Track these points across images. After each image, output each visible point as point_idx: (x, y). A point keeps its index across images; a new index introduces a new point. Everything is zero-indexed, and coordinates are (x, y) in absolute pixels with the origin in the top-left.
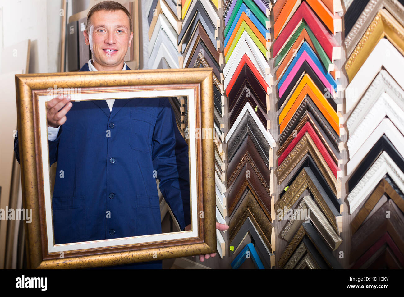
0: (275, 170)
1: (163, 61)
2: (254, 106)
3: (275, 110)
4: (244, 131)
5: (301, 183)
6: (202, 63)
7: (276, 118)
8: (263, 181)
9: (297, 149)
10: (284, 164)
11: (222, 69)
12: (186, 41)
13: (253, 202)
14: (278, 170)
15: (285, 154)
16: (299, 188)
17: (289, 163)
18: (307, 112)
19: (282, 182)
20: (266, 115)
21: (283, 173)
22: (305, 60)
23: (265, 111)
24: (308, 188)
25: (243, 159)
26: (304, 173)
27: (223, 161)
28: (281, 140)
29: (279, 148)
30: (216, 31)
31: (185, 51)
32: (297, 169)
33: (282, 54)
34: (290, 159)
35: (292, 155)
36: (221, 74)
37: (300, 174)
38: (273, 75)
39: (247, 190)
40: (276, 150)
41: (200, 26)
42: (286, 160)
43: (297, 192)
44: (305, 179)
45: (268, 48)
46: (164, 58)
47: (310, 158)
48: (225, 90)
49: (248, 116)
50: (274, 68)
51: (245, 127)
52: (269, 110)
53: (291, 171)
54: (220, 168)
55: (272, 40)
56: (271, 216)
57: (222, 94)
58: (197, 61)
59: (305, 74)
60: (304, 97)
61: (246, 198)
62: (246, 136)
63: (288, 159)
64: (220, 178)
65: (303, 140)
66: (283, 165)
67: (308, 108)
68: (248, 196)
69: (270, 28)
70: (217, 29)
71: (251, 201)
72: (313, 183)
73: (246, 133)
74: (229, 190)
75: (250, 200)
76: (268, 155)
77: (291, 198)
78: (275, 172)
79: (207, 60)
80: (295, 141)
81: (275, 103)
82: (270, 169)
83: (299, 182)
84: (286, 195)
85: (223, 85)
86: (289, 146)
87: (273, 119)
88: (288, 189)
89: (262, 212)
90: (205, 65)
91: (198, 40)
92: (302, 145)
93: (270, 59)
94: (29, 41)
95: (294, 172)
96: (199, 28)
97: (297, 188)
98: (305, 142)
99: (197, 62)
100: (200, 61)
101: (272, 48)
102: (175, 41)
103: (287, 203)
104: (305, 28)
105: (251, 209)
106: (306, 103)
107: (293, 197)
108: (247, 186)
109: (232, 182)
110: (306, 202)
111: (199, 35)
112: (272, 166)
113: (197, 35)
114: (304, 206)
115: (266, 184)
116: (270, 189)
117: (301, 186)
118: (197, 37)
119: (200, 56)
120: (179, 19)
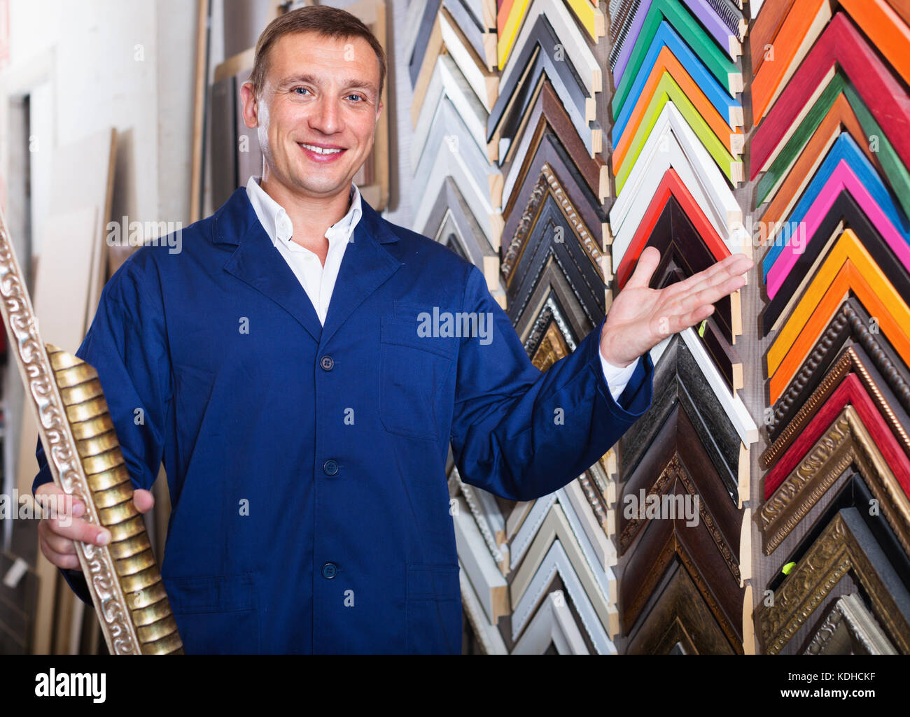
0: (755, 511)
1: (449, 185)
3: (757, 334)
4: (669, 394)
5: (831, 555)
6: (552, 192)
7: (760, 357)
8: (722, 542)
9: (820, 453)
10: (783, 496)
11: (606, 211)
12: (510, 131)
13: (691, 600)
14: (764, 511)
15: (784, 467)
16: (826, 569)
17: (796, 492)
18: (849, 342)
19: (775, 548)
20: (731, 348)
21: (780, 523)
22: (843, 189)
23: (728, 335)
24: (851, 572)
25: (665, 473)
26: (840, 528)
27: (610, 477)
28: (773, 423)
29: (767, 449)
30: (591, 104)
31: (508, 160)
32: (820, 511)
33: (777, 169)
34: (799, 483)
35: (807, 469)
36: (605, 226)
37: (828, 528)
39: (676, 564)
40: (759, 453)
41: (546, 87)
42: (788, 484)
43: (820, 582)
44: (844, 545)
45: (734, 153)
46: (451, 179)
47: (859, 480)
48: (614, 272)
49: (679, 349)
50: (753, 209)
51: (670, 381)
52: (740, 334)
53: (803, 517)
54: (602, 495)
55: (746, 129)
56: (743, 645)
57: (607, 283)
58: (538, 188)
59: (844, 228)
60: (841, 298)
61: (672, 586)
62: (673, 407)
63: (794, 480)
64: (600, 524)
65: (836, 427)
66: (780, 498)
67: (852, 331)
68: (676, 581)
69: (742, 93)
70: (593, 95)
71: (686, 596)
72: (866, 558)
73: (674, 397)
74: (627, 560)
75: (684, 594)
76: (735, 467)
77: (802, 599)
78: (756, 518)
79: (566, 186)
80: (812, 429)
81: (757, 315)
82: (740, 507)
83: (825, 553)
84: (785, 587)
85: (609, 257)
86: (797, 444)
87: (751, 359)
88: (793, 569)
89: (717, 631)
90: (561, 199)
91: (540, 130)
92: (835, 441)
93: (742, 184)
94: (114, 131)
95: (810, 520)
96: (544, 94)
97: (820, 568)
98: (845, 433)
99: (539, 191)
100: (546, 188)
101: (748, 153)
102: (479, 130)
103: (791, 611)
104: (843, 93)
105: (686, 621)
106: (847, 316)
107: (808, 596)
108: (676, 553)
109: (635, 536)
110: (846, 614)
111: (543, 114)
112: (748, 499)
113: (539, 115)
114: (839, 625)
115: (728, 549)
116: (740, 567)
117: (830, 566)
118: (538, 119)
119: (546, 174)
120: (491, 70)
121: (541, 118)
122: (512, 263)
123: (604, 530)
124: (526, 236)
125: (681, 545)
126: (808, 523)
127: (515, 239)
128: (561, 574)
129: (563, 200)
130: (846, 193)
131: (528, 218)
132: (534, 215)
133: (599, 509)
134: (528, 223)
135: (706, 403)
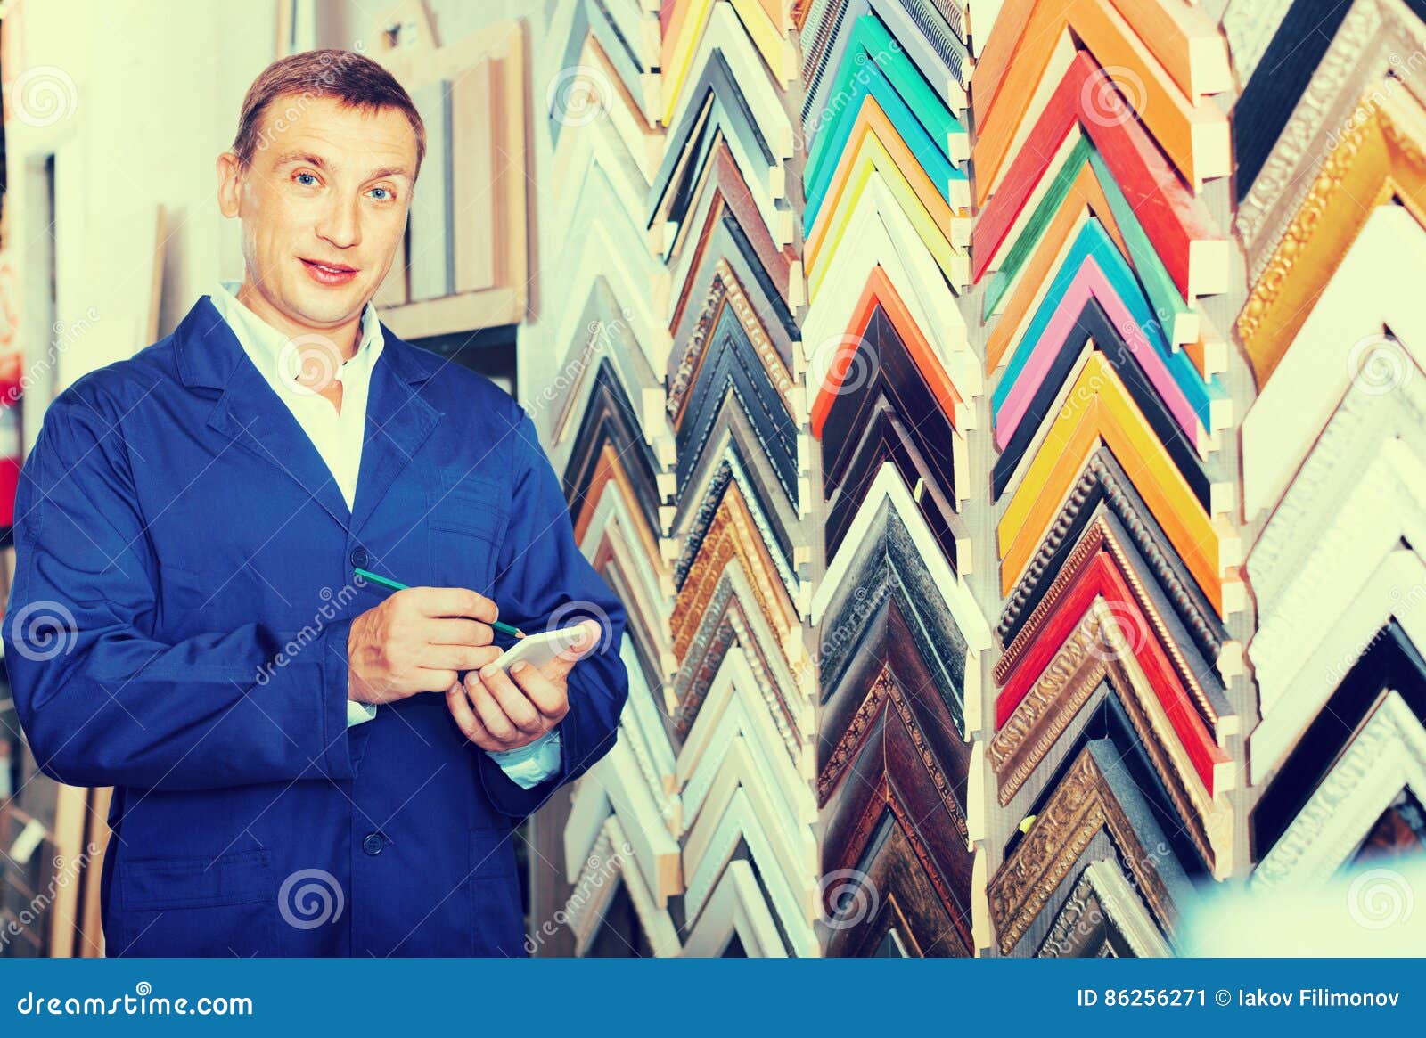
0: (987, 746)
1: (601, 289)
2: (910, 477)
4: (877, 582)
5: (1078, 805)
6: (729, 300)
7: (991, 533)
8: (945, 788)
9: (1064, 663)
10: (1019, 724)
11: (798, 325)
12: (677, 212)
13: (907, 869)
14: (997, 746)
15: (1020, 683)
16: (1073, 825)
17: (1036, 718)
18: (1099, 511)
19: (1012, 797)
20: (953, 516)
21: (1016, 761)
22: (1091, 296)
23: (950, 498)
24: (1104, 830)
25: (874, 693)
26: (1088, 767)
27: (806, 698)
28: (1006, 623)
29: (1001, 657)
30: (778, 172)
31: (674, 253)
33: (1010, 267)
34: (1040, 705)
35: (1047, 687)
36: (795, 345)
37: (1072, 767)
38: (981, 354)
39: (890, 820)
40: (993, 663)
41: (723, 153)
42: (1025, 708)
43: (1066, 844)
44: (1095, 792)
45: (957, 244)
46: (603, 280)
47: (1114, 702)
48: (810, 410)
49: (890, 520)
50: (980, 324)
51: (878, 562)
52: (968, 497)
54: (795, 723)
55: (975, 211)
56: (973, 932)
57: (799, 425)
58: (712, 293)
59: (1093, 350)
60: (1088, 449)
61: (885, 852)
62: (883, 600)
63: (1032, 701)
64: (794, 765)
65: (1083, 626)
66: (1015, 727)
67: (1104, 496)
68: (891, 841)
70: (780, 161)
71: (901, 865)
72: (1120, 809)
73: (883, 587)
74: (829, 815)
75: (899, 861)
76: (959, 684)
77: (1044, 866)
78: (988, 756)
79: (747, 289)
80: (1054, 631)
82: (967, 739)
83: (1071, 802)
84: (1021, 851)
85: (802, 389)
86: (1036, 650)
87: (981, 535)
88: (1032, 827)
89: (941, 914)
90: (741, 308)
91: (715, 210)
92: (1083, 648)
93: (966, 289)
94: (161, 209)
96: (720, 159)
97: (1065, 824)
99: (713, 298)
100: (722, 293)
101: (975, 244)
102: (637, 206)
103: (1030, 884)
104: (1090, 163)
105: (901, 899)
106: (1096, 473)
107: (1052, 863)
108: (889, 805)
109: (838, 782)
110: (1096, 887)
111: (718, 188)
112: (979, 727)
113: (713, 192)
114: (1089, 901)
115: (953, 799)
116: (968, 823)
117: (1078, 820)
118: (711, 197)
119: (722, 273)
120: (653, 125)
121: (716, 194)
122: (680, 396)
123: (799, 773)
124: (698, 360)
125: (894, 794)
126: (1053, 760)
127: (684, 363)
128: (746, 837)
129: (743, 309)
130: (1094, 303)
131: (701, 335)
132: (708, 331)
133: (792, 743)
134: (700, 342)
135: (923, 594)
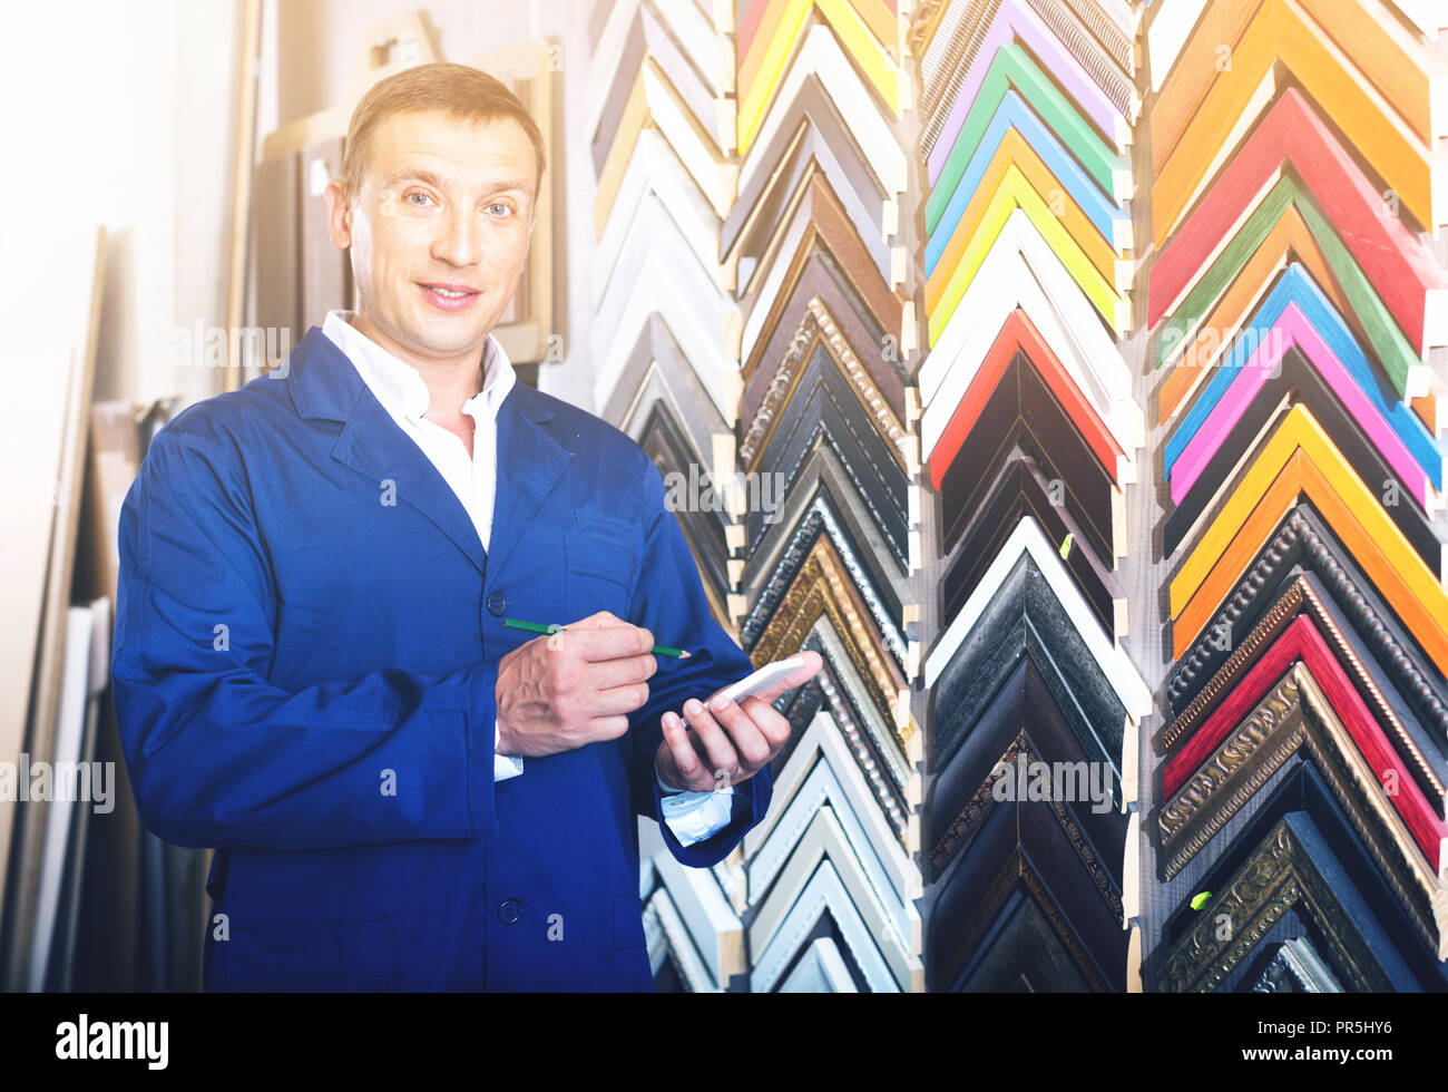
0: (1145, 817)
1: (655, 326)
2: (1054, 534)
3: (1150, 555)
4: (1011, 643)
5: (1268, 882)
6: (825, 341)
7: (1155, 589)
8: (1095, 862)
9: (1253, 731)
10: (1193, 794)
11: (910, 369)
12: (757, 247)
13: (1044, 950)
14: (1164, 817)
15: (1195, 752)
16: (1260, 901)
17: (1213, 789)
18: (1297, 570)
19: (1179, 871)
20: (1110, 575)
21: (1188, 833)
22: (1293, 345)
23: (1107, 559)
24: (1298, 907)
25: (1005, 761)
26: (1284, 841)
27: (913, 766)
28: (1178, 688)
29: (1166, 726)
30: (891, 210)
31: (751, 290)
32: (1248, 816)
33: (1187, 313)
34: (1220, 775)
35: (1232, 755)
36: (909, 392)
37: (1265, 841)
38: (1144, 403)
39: (1017, 896)
40: (1152, 731)
41: (818, 184)
42: (1202, 777)
43: (1251, 921)
44: (1290, 867)
45: (1120, 288)
46: (660, 317)
47: (1312, 772)
48: (924, 460)
49: (1029, 577)
50: (1146, 371)
51: (1014, 622)
52: (1125, 555)
53: (1223, 825)
54: (900, 793)
55: (1138, 254)
57: (911, 476)
58: (803, 333)
59: (1292, 403)
60: (1287, 505)
61: (1014, 928)
62: (1018, 662)
63: (1212, 771)
64: (897, 836)
65: (1279, 692)
66: (1188, 798)
67: (1303, 554)
68: (1022, 920)
69: (1132, 202)
70: (894, 197)
71: (1036, 944)
72: (1326, 885)
73: (1020, 648)
74: (939, 890)
75: (1033, 940)
76: (1117, 754)
78: (1149, 826)
79: (847, 330)
80: (1241, 697)
81: (1152, 527)
82: (1124, 811)
83: (1260, 878)
84: (1197, 929)
85: (915, 438)
86: (1217, 716)
87: (1141, 593)
88: (1207, 902)
90: (840, 350)
91: (807, 244)
92: (1276, 715)
93: (1129, 335)
94: (102, 231)
95: (1233, 832)
96: (814, 193)
97: (1252, 900)
98: (1292, 702)
99: (804, 338)
100: (814, 334)
101: (1139, 289)
102: (708, 244)
103: (1204, 964)
104: (1295, 205)
105: (1036, 980)
106: (1298, 532)
108: (1021, 879)
109: (954, 856)
110: (1293, 967)
111: (811, 222)
112: (1135, 799)
113: (806, 223)
114: (1281, 983)
115: (1105, 874)
116: (1123, 899)
117: (1267, 896)
118: (803, 230)
119: (817, 312)
120: (726, 154)
121: (808, 228)
122: (757, 444)
123: (903, 846)
124: (780, 404)
125: (1029, 867)
126: (1228, 833)
127: (764, 408)
128: (833, 912)
129: (843, 352)
130: (1298, 353)
131: (785, 378)
132: (795, 373)
133: (895, 814)
134: (783, 386)
135: (1071, 657)
